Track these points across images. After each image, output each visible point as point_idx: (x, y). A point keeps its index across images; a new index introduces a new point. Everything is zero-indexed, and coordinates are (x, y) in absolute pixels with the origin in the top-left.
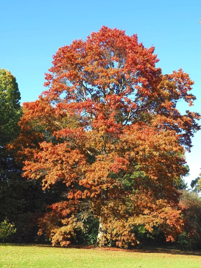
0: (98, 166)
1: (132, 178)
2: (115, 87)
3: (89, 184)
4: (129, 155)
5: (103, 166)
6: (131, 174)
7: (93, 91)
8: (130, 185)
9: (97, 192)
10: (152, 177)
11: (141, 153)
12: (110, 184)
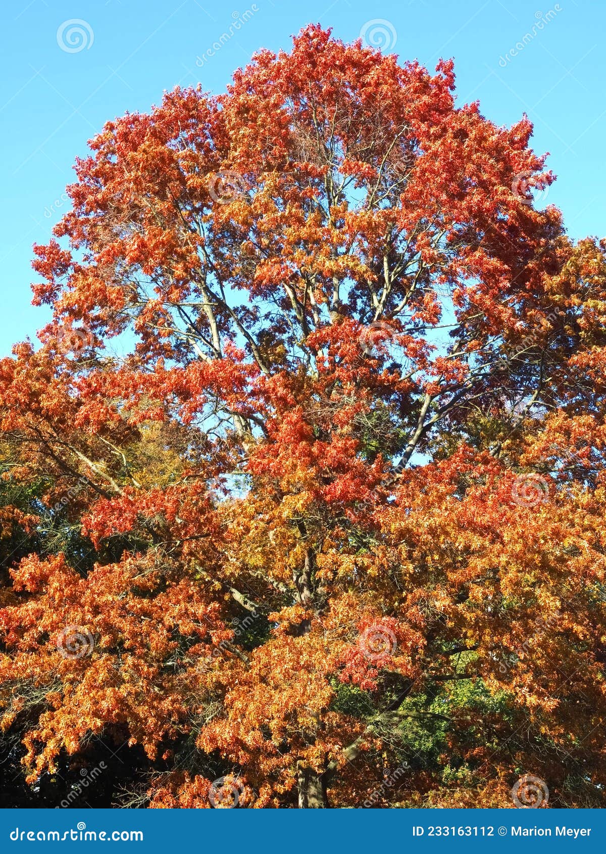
0: (281, 660)
1: (438, 711)
2: (359, 301)
3: (244, 746)
4: (422, 602)
5: (304, 658)
6: (433, 692)
7: (256, 319)
8: (430, 745)
9: (283, 783)
10: (532, 700)
11: (477, 592)
12: (336, 747)
